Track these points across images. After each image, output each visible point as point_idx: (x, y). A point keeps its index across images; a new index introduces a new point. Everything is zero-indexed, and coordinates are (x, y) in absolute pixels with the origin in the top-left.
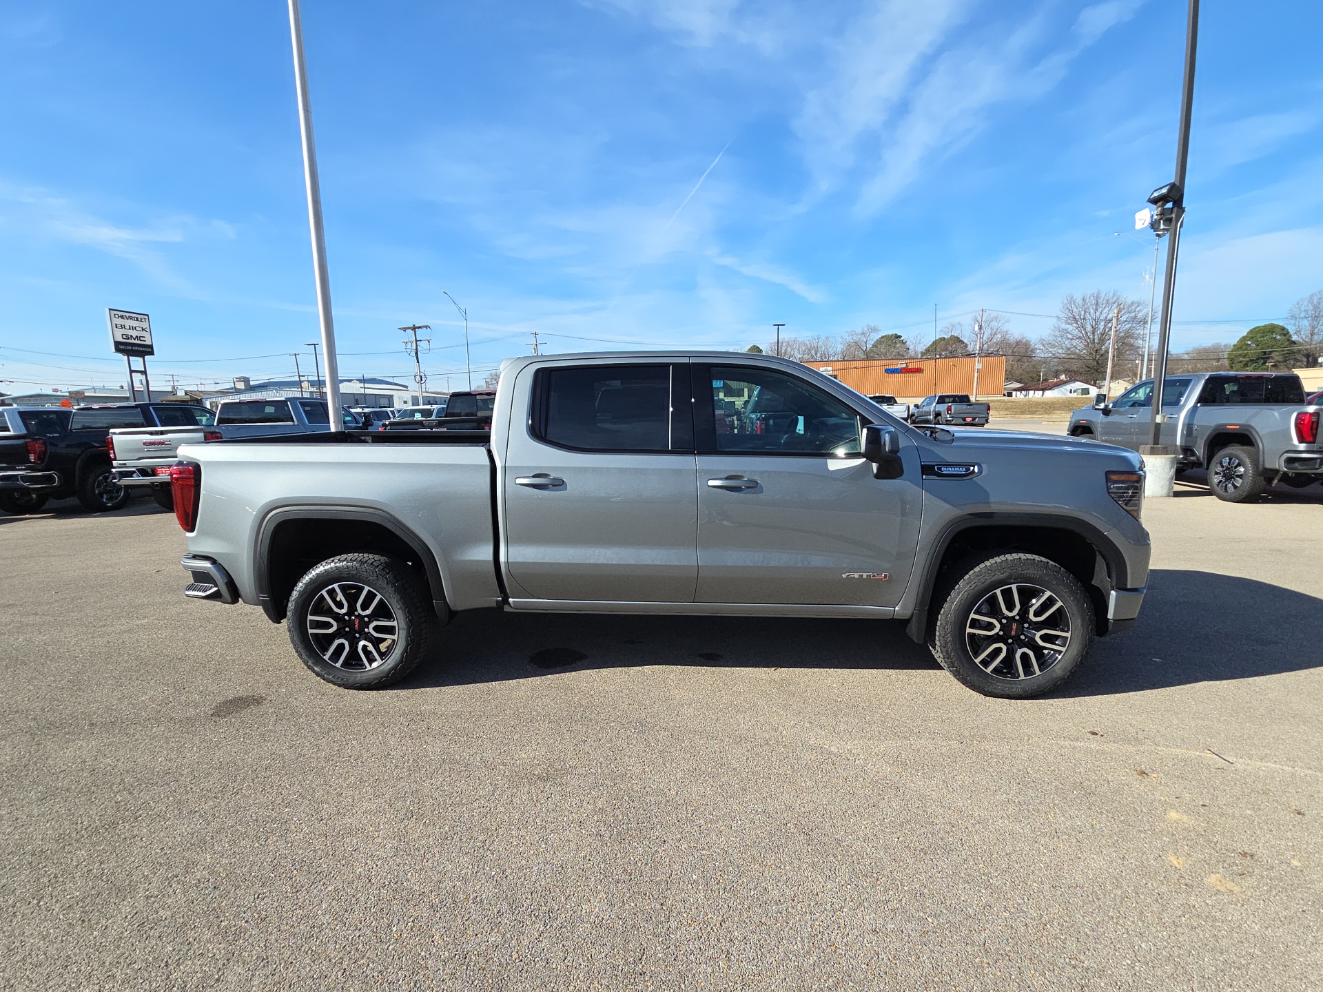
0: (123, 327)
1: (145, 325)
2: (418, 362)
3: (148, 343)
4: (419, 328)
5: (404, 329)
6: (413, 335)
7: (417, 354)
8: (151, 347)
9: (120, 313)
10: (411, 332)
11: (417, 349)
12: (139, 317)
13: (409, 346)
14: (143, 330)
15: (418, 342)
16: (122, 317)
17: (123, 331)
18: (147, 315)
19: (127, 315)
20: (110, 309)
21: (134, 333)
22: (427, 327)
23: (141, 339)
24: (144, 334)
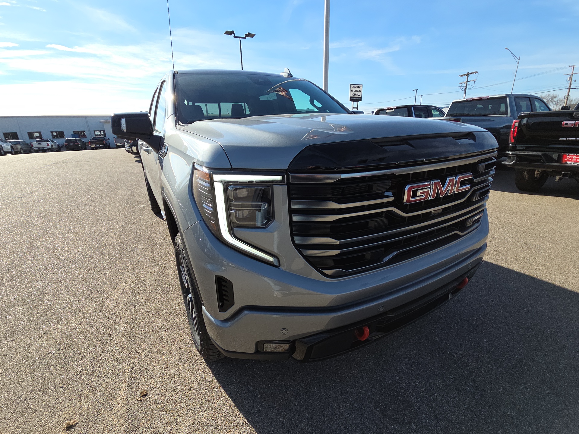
0: (353, 91)
1: (360, 89)
2: (465, 94)
3: (360, 96)
4: (471, 74)
5: (462, 76)
6: (467, 78)
7: (466, 89)
8: (361, 98)
9: (353, 85)
10: (466, 77)
11: (466, 87)
12: (359, 86)
13: (463, 85)
14: (360, 91)
15: (468, 82)
16: (354, 87)
17: (353, 92)
18: (362, 85)
19: (356, 86)
20: (351, 84)
21: (356, 93)
22: (475, 73)
23: (359, 95)
24: (360, 93)
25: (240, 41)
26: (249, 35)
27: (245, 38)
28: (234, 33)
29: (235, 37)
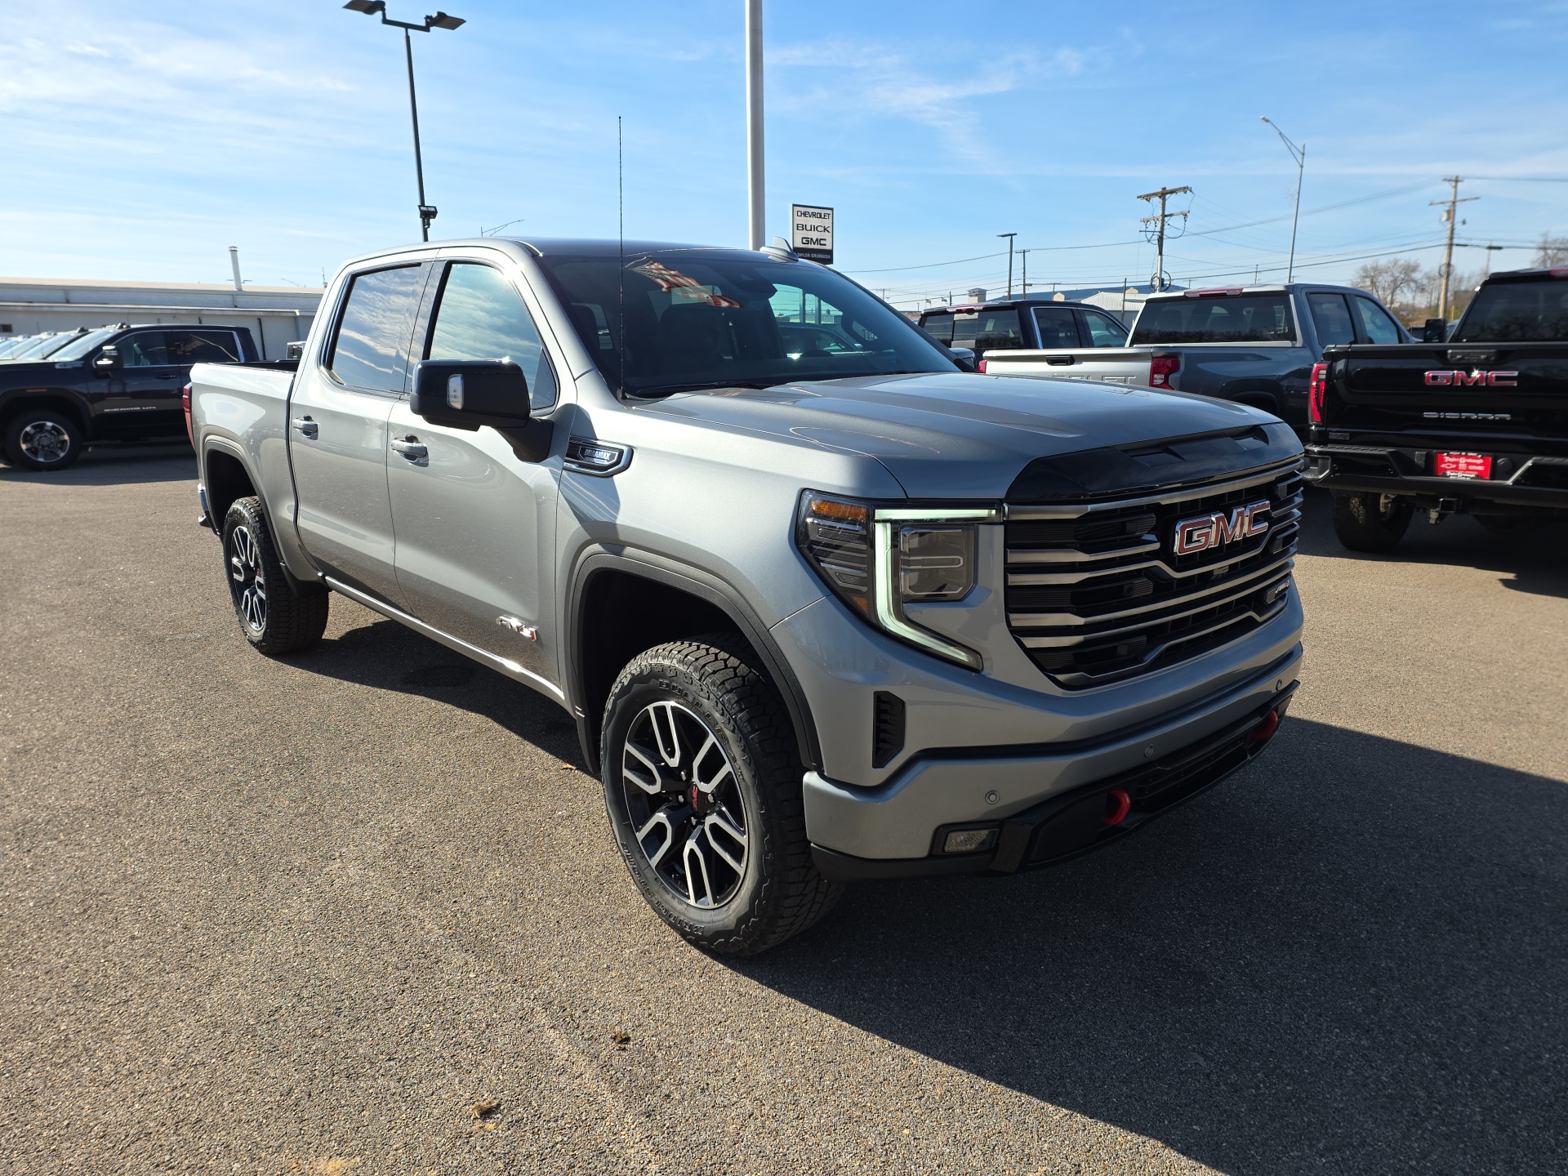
0: (804, 227)
1: (827, 223)
2: (1161, 253)
3: (828, 247)
4: (1172, 192)
5: (1148, 197)
6: (1160, 205)
7: (1161, 240)
8: (830, 252)
9: (803, 210)
10: (1157, 201)
11: (1162, 232)
12: (823, 212)
13: (1151, 226)
14: (825, 229)
15: (1166, 219)
16: (805, 214)
17: (804, 234)
18: (832, 209)
19: (811, 210)
20: (794, 205)
21: (814, 235)
22: (1185, 189)
23: (822, 242)
24: (826, 235)
25: (408, 38)
26: (442, 20)
27: (426, 29)
28: (383, 10)
29: (385, 21)
